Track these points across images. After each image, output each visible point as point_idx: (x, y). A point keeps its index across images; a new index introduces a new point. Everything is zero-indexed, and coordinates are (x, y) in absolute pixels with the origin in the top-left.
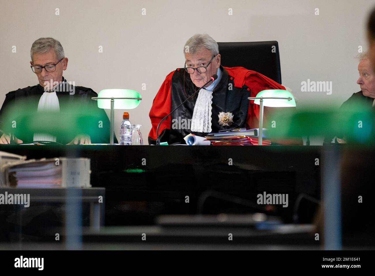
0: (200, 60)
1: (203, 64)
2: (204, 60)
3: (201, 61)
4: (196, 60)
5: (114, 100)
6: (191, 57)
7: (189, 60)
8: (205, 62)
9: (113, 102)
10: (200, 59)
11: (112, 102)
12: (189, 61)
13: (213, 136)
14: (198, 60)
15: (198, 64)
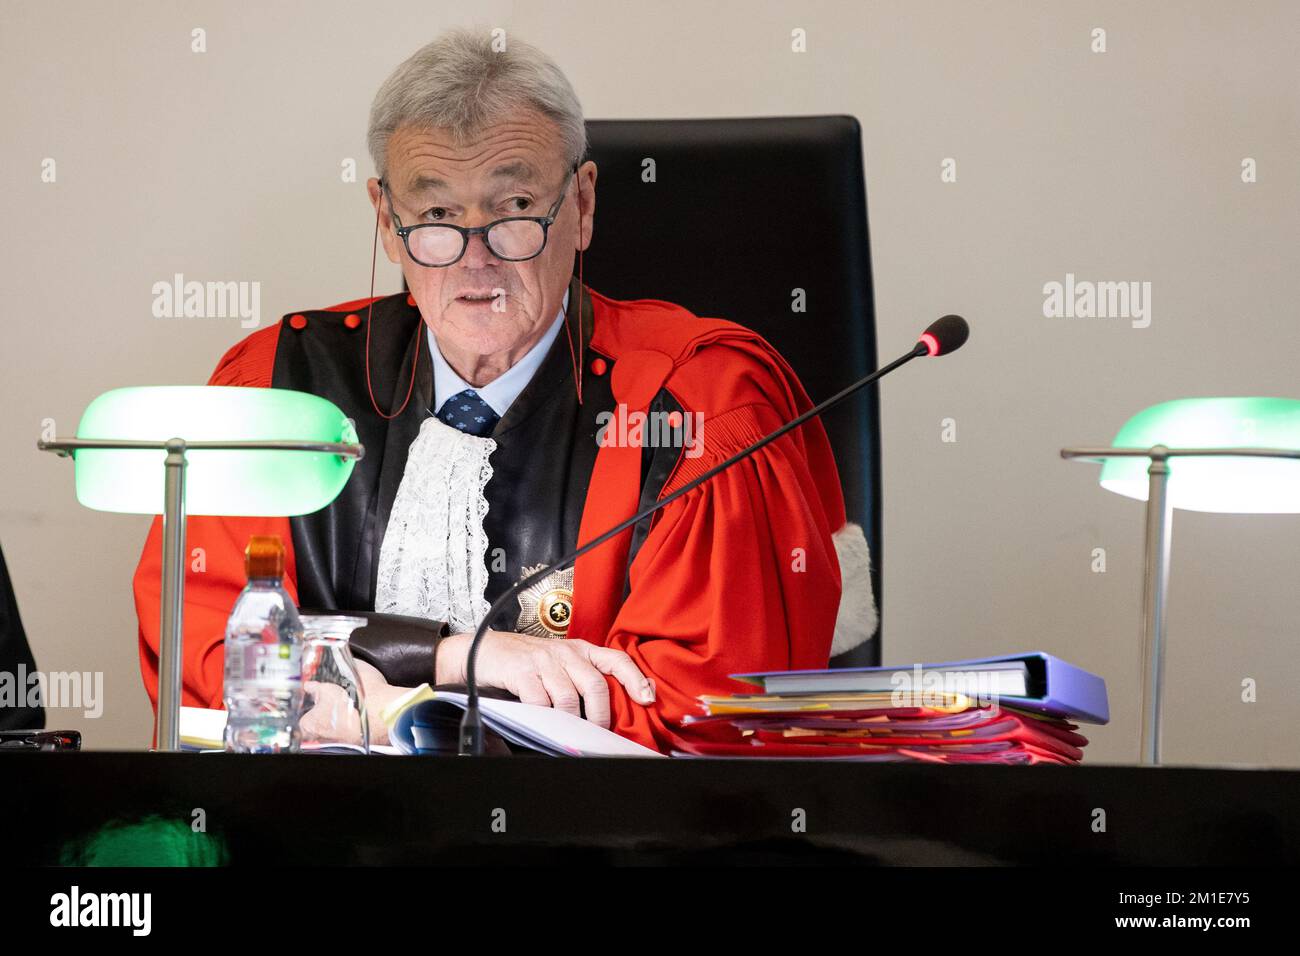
0: (507, 171)
1: (523, 203)
2: (530, 175)
3: (508, 181)
4: (480, 172)
5: (189, 454)
6: (450, 154)
7: (430, 175)
8: (534, 188)
9: (181, 466)
10: (507, 163)
11: (175, 471)
12: (434, 182)
13: (760, 691)
14: (497, 173)
15: (487, 204)
